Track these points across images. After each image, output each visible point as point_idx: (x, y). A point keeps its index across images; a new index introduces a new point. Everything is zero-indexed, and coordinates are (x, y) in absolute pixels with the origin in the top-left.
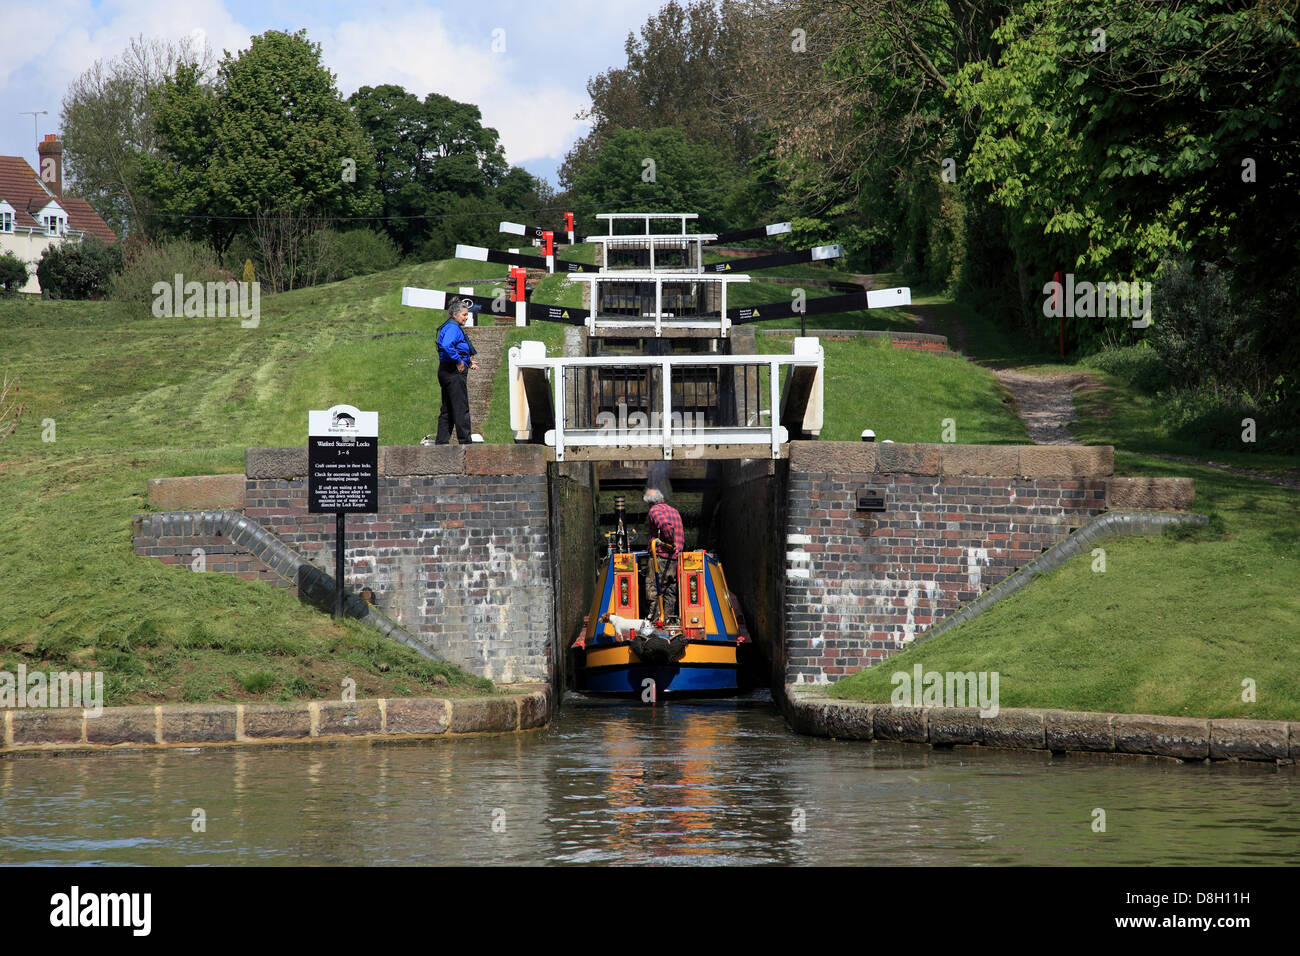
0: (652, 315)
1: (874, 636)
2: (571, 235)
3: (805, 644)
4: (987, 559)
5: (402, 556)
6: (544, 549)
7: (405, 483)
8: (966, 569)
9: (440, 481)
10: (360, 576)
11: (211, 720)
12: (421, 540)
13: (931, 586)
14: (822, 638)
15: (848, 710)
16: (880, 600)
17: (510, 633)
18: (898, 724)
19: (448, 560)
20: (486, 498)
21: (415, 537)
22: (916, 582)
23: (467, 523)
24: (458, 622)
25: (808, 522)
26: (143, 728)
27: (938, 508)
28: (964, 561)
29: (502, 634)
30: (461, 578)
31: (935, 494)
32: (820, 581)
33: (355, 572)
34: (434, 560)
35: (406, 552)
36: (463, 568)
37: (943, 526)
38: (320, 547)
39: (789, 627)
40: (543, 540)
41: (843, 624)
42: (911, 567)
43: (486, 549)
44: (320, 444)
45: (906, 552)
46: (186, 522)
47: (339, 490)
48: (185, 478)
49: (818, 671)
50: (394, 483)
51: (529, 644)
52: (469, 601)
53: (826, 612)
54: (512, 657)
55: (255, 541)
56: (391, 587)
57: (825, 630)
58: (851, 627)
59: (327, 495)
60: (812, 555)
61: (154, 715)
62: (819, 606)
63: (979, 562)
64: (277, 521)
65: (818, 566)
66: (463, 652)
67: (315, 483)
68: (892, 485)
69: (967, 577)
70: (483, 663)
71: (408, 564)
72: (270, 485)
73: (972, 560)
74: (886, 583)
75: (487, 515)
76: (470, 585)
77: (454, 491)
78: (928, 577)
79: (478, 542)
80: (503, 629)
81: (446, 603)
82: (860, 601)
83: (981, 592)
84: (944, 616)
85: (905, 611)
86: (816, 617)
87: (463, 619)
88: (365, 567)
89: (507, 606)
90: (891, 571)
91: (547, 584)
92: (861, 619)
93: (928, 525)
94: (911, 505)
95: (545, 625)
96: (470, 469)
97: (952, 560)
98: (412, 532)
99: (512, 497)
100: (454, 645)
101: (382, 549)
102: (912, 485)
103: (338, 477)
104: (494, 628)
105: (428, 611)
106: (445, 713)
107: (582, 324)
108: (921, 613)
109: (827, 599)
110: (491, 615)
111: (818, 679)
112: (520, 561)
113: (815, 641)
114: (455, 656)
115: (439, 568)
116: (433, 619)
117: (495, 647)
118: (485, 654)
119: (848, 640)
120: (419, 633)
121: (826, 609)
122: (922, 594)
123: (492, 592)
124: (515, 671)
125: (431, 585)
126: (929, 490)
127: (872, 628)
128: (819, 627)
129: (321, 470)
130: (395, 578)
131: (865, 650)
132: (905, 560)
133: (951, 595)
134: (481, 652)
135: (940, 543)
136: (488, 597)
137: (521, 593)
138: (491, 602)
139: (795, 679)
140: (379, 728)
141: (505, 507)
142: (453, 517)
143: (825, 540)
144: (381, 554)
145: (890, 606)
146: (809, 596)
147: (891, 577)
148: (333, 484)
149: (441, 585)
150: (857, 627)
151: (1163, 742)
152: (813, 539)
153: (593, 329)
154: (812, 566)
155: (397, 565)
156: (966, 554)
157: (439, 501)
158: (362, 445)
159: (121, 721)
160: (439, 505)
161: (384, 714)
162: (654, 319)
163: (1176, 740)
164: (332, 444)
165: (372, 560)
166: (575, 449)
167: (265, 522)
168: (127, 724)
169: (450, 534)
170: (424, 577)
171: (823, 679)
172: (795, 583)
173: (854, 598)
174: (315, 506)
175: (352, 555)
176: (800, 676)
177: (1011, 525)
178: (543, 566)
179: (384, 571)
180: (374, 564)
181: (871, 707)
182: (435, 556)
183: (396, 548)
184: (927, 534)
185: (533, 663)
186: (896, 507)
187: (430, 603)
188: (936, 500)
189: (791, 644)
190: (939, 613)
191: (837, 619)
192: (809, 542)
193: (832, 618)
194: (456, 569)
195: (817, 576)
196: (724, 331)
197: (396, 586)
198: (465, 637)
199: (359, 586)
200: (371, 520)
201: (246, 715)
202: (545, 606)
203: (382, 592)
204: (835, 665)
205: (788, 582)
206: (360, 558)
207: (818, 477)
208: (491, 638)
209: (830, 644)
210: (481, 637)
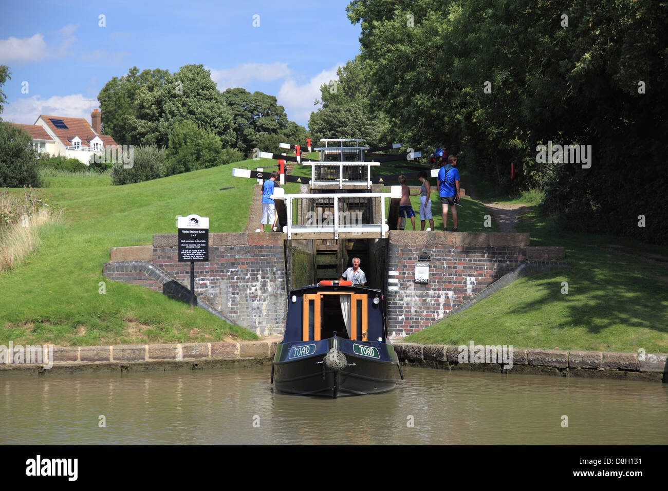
0: (338, 180)
1: (426, 315)
2: (310, 148)
3: (396, 319)
4: (475, 282)
5: (221, 281)
6: (283, 278)
7: (222, 249)
8: (466, 286)
9: (237, 248)
10: (202, 289)
11: (134, 352)
12: (229, 274)
13: (451, 293)
14: (403, 316)
15: (413, 348)
16: (429, 299)
17: (268, 315)
18: (433, 354)
19: (240, 282)
20: (257, 256)
21: (226, 272)
22: (444, 292)
23: (249, 267)
24: (245, 309)
25: (397, 266)
26: (105, 356)
27: (454, 259)
28: (465, 283)
29: (264, 315)
30: (246, 290)
31: (452, 254)
32: (402, 291)
33: (201, 288)
34: (235, 282)
35: (223, 279)
36: (247, 286)
37: (456, 268)
38: (185, 277)
39: (389, 311)
40: (282, 274)
41: (413, 310)
42: (442, 286)
43: (257, 278)
44: (183, 231)
45: (440, 279)
46: (126, 266)
47: (191, 252)
48: (127, 247)
49: (401, 331)
50: (217, 249)
51: (276, 319)
52: (250, 300)
53: (405, 305)
54: (269, 325)
55: (156, 274)
56: (216, 294)
57: (405, 313)
58: (416, 311)
59: (186, 254)
60: (399, 280)
61: (109, 350)
62: (402, 302)
63: (471, 283)
64: (166, 266)
65: (401, 285)
66: (247, 323)
67: (181, 249)
68: (434, 250)
69: (466, 290)
70: (256, 327)
71: (223, 284)
72: (164, 250)
73: (468, 282)
74: (431, 292)
75: (258, 263)
76: (250, 293)
77: (243, 252)
78: (450, 290)
79: (254, 274)
80: (265, 312)
81: (240, 301)
82: (420, 300)
83: (472, 296)
84: (456, 307)
85: (439, 304)
86: (401, 307)
87: (247, 308)
88: (205, 286)
89: (266, 302)
90: (433, 287)
91: (284, 293)
92: (420, 308)
93: (449, 267)
94: (442, 258)
95: (283, 311)
96: (250, 243)
97: (460, 283)
98: (225, 270)
99: (268, 255)
100: (243, 320)
101: (212, 278)
102: (442, 250)
103: (191, 246)
104: (261, 312)
105: (232, 305)
106: (237, 349)
107: (308, 183)
108: (447, 305)
109: (406, 299)
110: (260, 306)
111: (402, 334)
112: (272, 283)
113: (400, 318)
114: (244, 324)
115: (237, 285)
116: (234, 308)
117: (261, 320)
118: (257, 323)
119: (415, 317)
120: (228, 315)
121: (405, 304)
122: (447, 297)
123: (260, 297)
124: (270, 331)
125: (233, 293)
126: (450, 252)
127: (425, 312)
128: (402, 311)
129: (184, 243)
130: (218, 290)
131: (422, 321)
132: (439, 282)
133: (459, 298)
134: (255, 322)
135: (455, 275)
136: (258, 298)
137: (273, 297)
138: (259, 300)
139: (391, 334)
140: (208, 355)
141: (265, 259)
142: (243, 264)
143: (405, 274)
144: (212, 280)
145: (433, 302)
146: (398, 298)
147: (433, 289)
148: (189, 249)
149: (238, 294)
150: (419, 312)
151: (548, 361)
152: (400, 273)
153: (313, 186)
154: (399, 285)
155: (218, 285)
156: (466, 279)
157: (237, 257)
158: (202, 232)
159: (95, 352)
160: (237, 259)
161: (210, 349)
162: (339, 181)
163: (554, 360)
164: (188, 232)
165: (208, 282)
166: (296, 234)
167: (161, 266)
168: (98, 353)
169: (242, 271)
170: (230, 290)
171: (404, 334)
172: (392, 292)
173: (418, 299)
174: (181, 259)
175: (199, 280)
176: (394, 333)
177: (486, 267)
178: (282, 285)
179: (212, 287)
180: (209, 284)
181: (423, 346)
182: (235, 281)
183: (218, 277)
184: (449, 271)
185: (278, 327)
186: (435, 259)
187: (233, 301)
188: (453, 256)
189: (390, 319)
190: (454, 305)
191: (410, 308)
192: (398, 274)
193: (408, 308)
194: (244, 286)
195: (401, 289)
196: (369, 186)
197: (218, 294)
198: (248, 316)
199: (202, 294)
200: (207, 265)
201: (149, 350)
202: (282, 302)
203: (212, 296)
204: (409, 328)
205: (389, 292)
206: (203, 282)
207: (402, 246)
208: (259, 316)
209: (407, 319)
210: (255, 316)
